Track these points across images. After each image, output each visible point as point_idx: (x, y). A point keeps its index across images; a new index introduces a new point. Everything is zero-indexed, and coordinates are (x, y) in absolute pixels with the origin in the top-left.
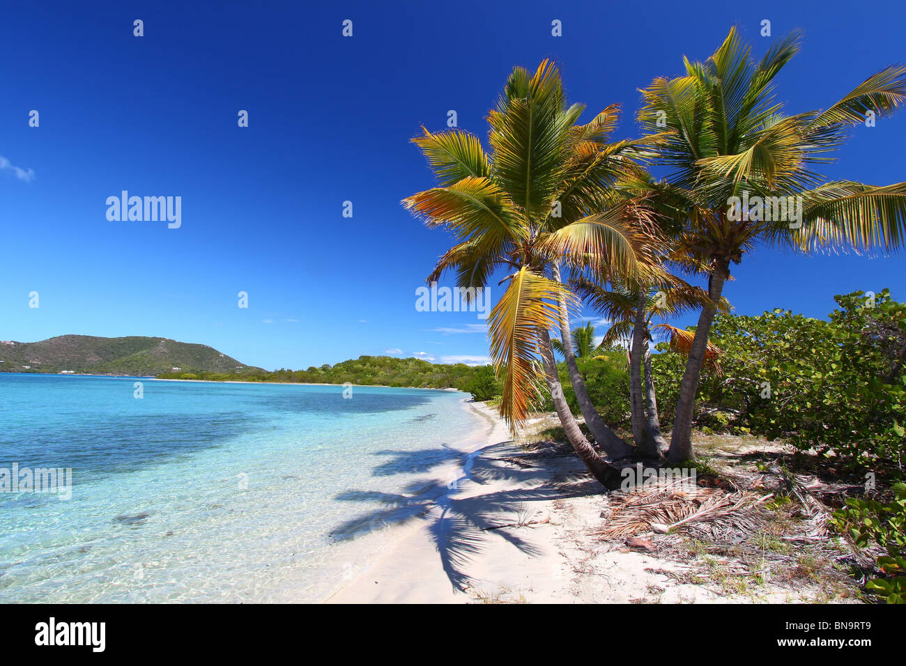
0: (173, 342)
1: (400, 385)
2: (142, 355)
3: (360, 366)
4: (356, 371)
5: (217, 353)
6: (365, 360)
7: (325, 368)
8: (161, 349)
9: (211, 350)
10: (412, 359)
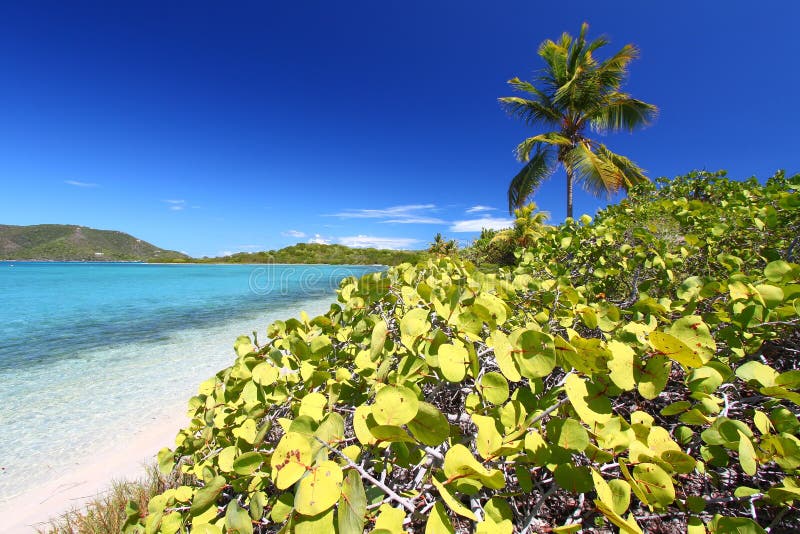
0: (88, 229)
1: (337, 263)
2: (61, 242)
3: (300, 251)
4: (298, 255)
5: (134, 240)
6: (302, 246)
7: (271, 253)
8: (79, 236)
9: (128, 237)
10: (336, 245)
